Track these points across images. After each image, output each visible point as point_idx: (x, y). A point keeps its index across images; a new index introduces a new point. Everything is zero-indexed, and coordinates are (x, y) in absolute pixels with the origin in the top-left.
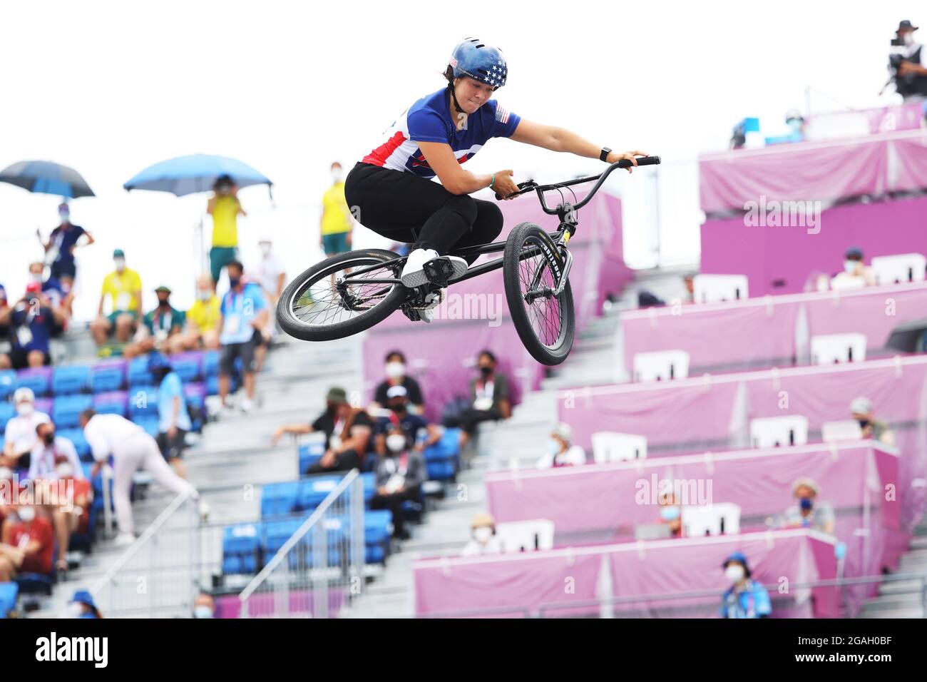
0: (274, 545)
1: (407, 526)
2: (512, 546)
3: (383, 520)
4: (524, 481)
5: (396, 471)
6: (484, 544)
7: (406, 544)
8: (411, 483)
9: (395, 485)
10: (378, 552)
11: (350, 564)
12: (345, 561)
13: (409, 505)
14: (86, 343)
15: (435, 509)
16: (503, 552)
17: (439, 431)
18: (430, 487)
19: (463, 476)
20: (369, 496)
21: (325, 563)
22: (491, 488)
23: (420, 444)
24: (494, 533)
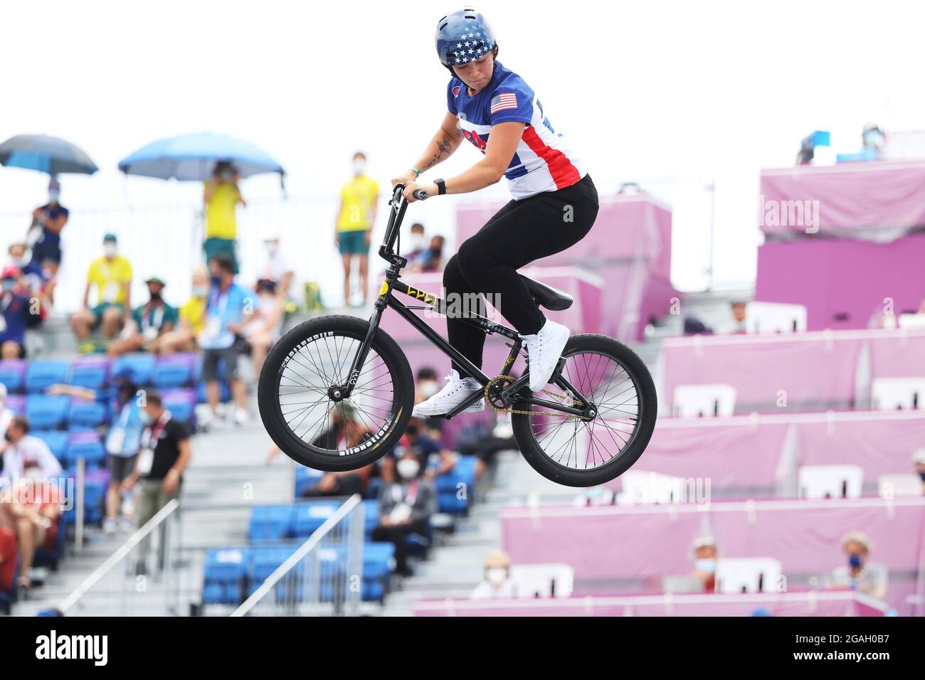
0: (261, 574)
1: (411, 562)
2: (526, 591)
3: (384, 554)
4: (544, 520)
5: (404, 499)
6: (497, 586)
7: (409, 582)
8: (419, 515)
9: (400, 515)
10: (377, 589)
11: (344, 600)
12: (338, 597)
13: (415, 539)
14: (66, 337)
15: (443, 545)
16: (515, 598)
17: (452, 458)
18: (439, 520)
19: (476, 510)
20: (372, 526)
21: (317, 598)
22: (506, 525)
23: (430, 471)
24: (508, 576)
